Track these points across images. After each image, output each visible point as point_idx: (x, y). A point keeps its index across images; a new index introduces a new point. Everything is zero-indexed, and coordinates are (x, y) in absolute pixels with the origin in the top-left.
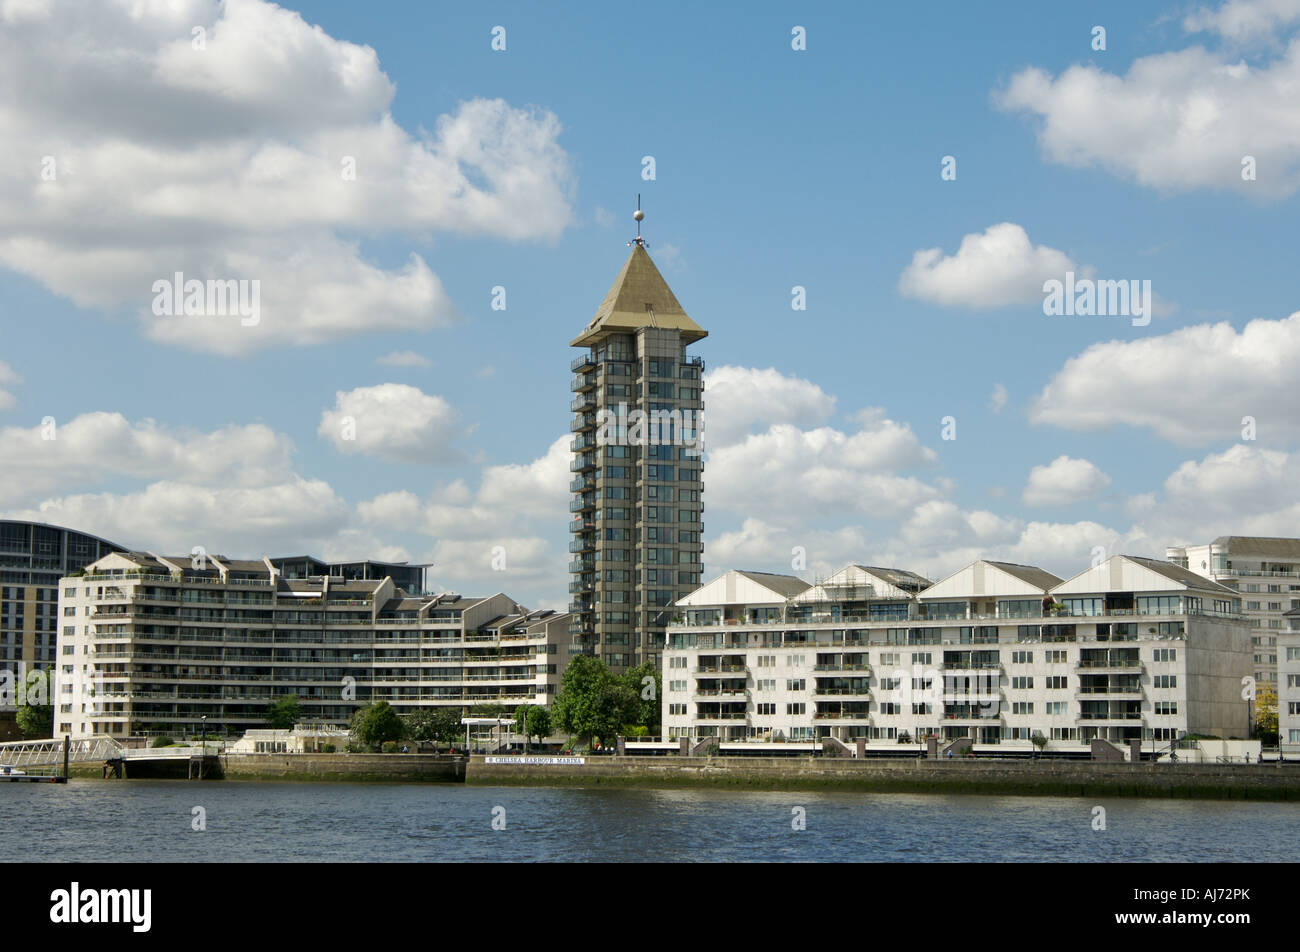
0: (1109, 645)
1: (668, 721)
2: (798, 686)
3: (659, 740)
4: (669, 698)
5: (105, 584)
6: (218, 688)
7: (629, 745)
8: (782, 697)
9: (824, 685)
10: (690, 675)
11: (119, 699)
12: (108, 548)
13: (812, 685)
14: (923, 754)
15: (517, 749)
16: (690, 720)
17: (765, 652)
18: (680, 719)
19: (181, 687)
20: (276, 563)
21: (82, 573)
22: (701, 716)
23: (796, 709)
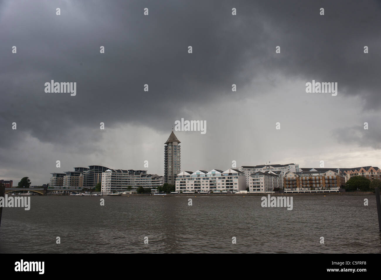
0: (229, 179)
1: (176, 189)
2: (192, 185)
3: (175, 192)
4: (176, 187)
5: (107, 173)
6: (121, 186)
7: (171, 193)
8: (190, 186)
9: (195, 185)
10: (179, 184)
11: (109, 187)
12: (108, 169)
13: (194, 185)
14: (207, 193)
15: (158, 193)
16: (179, 189)
17: (188, 181)
18: (178, 189)
19: (117, 186)
20: (128, 170)
21: (105, 172)
22: (180, 189)
23: (192, 188)
